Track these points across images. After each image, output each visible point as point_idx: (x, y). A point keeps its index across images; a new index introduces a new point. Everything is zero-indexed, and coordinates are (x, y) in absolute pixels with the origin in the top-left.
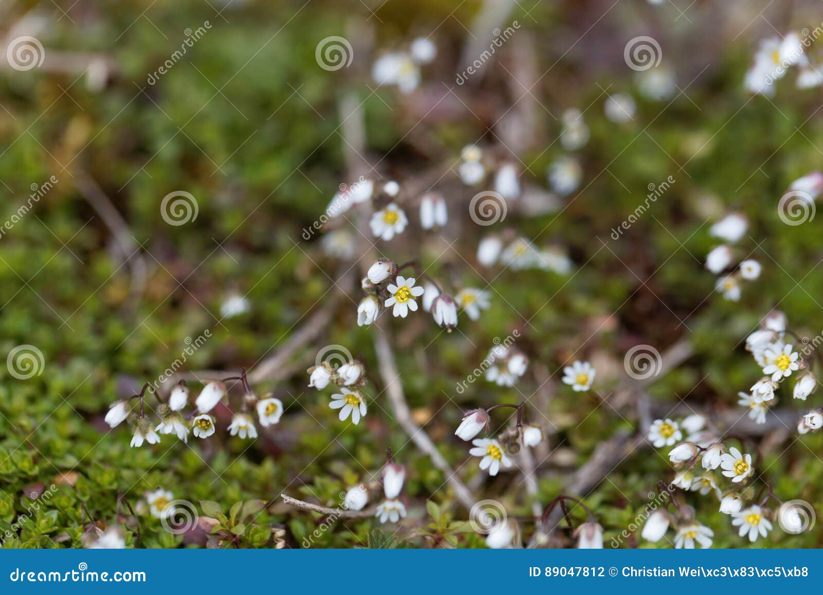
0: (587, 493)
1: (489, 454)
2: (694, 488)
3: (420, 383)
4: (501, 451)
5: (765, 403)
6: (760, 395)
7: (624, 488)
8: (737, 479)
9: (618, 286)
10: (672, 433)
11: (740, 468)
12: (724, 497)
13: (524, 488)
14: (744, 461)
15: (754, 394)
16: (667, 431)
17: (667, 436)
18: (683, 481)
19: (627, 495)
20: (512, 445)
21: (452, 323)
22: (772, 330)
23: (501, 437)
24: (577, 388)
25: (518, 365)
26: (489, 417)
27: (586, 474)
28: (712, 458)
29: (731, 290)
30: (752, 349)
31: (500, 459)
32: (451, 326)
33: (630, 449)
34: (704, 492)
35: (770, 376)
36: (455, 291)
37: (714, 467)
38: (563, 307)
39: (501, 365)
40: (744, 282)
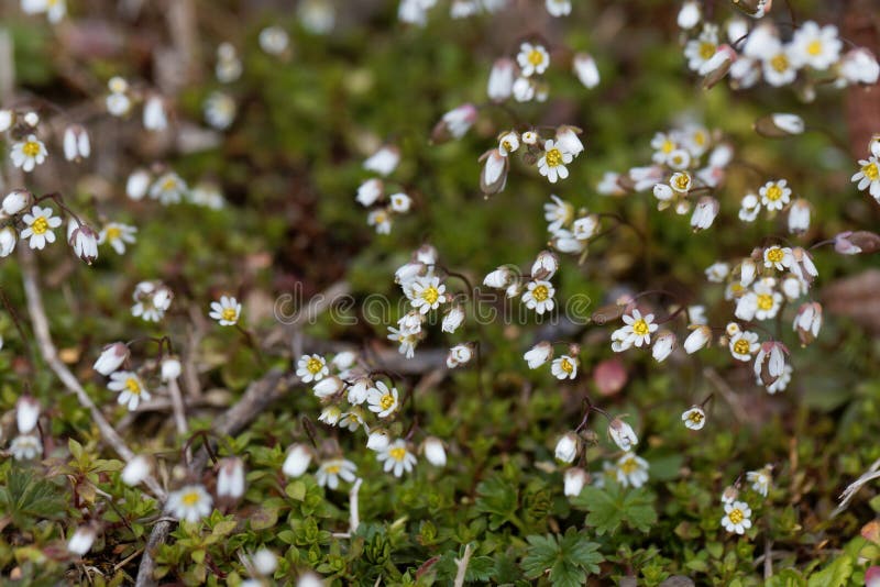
0: (236, 433)
1: (128, 388)
2: (342, 425)
3: (67, 321)
4: (141, 385)
5: (413, 337)
6: (407, 328)
7: (274, 427)
8: (384, 414)
9: (277, 225)
10: (320, 368)
11: (387, 402)
12: (371, 433)
13: (175, 428)
14: (391, 395)
15: (401, 327)
16: (315, 366)
17: (315, 372)
18: (329, 417)
19: (278, 433)
20: (153, 379)
21: (92, 255)
22: (422, 263)
23: (140, 370)
24: (224, 323)
25: (162, 300)
26: (128, 351)
27: (237, 413)
28: (358, 393)
29: (383, 224)
30: (401, 282)
31: (139, 394)
32: (92, 259)
33: (282, 386)
34: (352, 428)
35: (418, 309)
36: (100, 226)
37: (361, 402)
38: (219, 245)
39: (146, 300)
40: (396, 216)
